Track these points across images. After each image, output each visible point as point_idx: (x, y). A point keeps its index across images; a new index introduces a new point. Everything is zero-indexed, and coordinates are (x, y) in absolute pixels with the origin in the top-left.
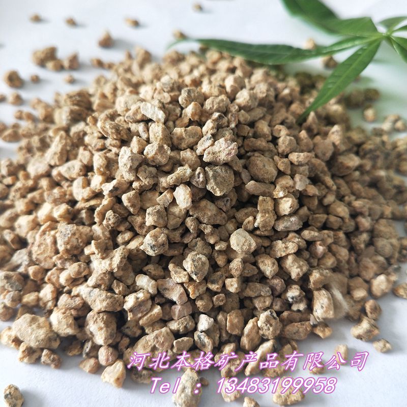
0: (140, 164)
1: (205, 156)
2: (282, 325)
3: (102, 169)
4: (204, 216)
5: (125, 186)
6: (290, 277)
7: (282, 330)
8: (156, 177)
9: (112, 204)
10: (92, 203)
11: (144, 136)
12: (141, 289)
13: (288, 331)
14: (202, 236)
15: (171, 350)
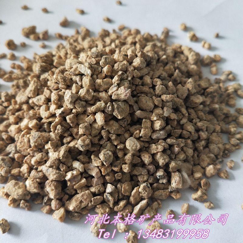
0: (76, 99)
1: (113, 96)
2: (152, 192)
3: (56, 102)
4: (111, 129)
5: (68, 112)
6: (159, 164)
7: (153, 194)
8: (85, 107)
9: (60, 121)
10: (50, 120)
11: (80, 84)
12: (75, 169)
13: (156, 194)
14: (110, 140)
15: (91, 203)
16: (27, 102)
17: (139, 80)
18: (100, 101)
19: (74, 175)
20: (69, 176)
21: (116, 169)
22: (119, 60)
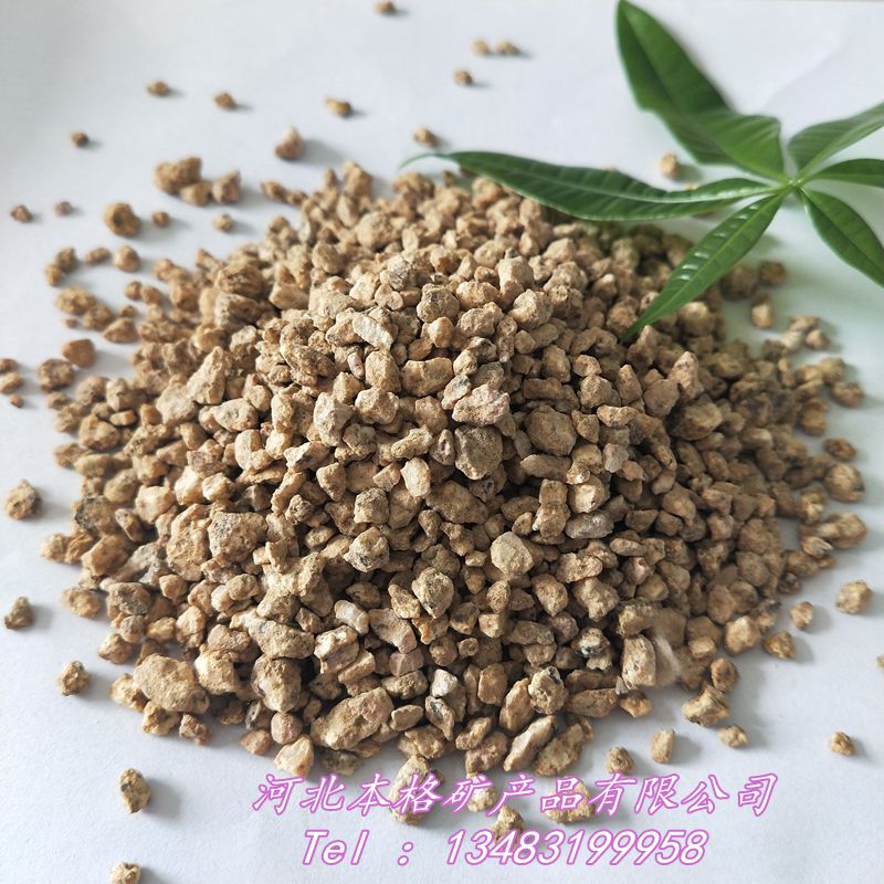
0: (349, 421)
1: (455, 413)
2: (567, 694)
3: (285, 424)
4: (449, 509)
5: (322, 455)
6: (587, 614)
7: (568, 702)
8: (372, 443)
9: (299, 484)
10: (269, 476)
11: (357, 373)
12: (343, 624)
13: (578, 702)
14: (444, 540)
15: (388, 725)
16: (192, 419)
17: (532, 361)
18: (418, 426)
19: (340, 643)
20: (325, 645)
21: (461, 627)
22: (473, 299)
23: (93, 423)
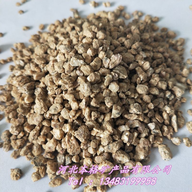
16: (44, 119)
18: (106, 76)
19: (128, 135)
20: (125, 138)
21: (147, 111)
22: (89, 41)
23: (14, 142)
